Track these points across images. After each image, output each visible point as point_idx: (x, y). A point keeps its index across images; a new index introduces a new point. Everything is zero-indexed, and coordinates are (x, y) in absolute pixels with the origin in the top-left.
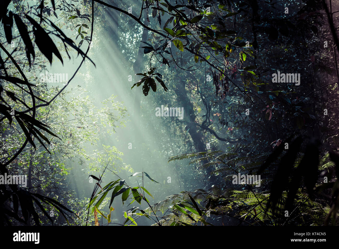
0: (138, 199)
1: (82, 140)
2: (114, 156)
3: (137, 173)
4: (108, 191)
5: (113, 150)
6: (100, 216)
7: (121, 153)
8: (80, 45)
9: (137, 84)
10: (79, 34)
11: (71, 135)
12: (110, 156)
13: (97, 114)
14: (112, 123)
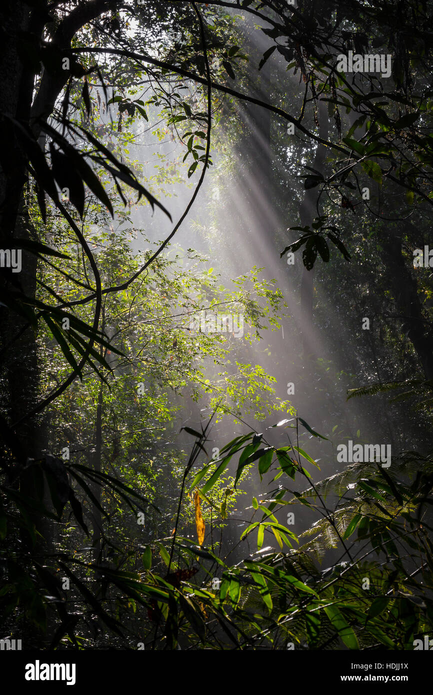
0: (290, 469)
1: (196, 353)
2: (258, 385)
3: (286, 420)
4: (230, 455)
5: (257, 372)
6: (234, 499)
7: (271, 377)
8: (191, 171)
9: (291, 248)
10: (189, 151)
11: (175, 344)
12: (251, 384)
13: (229, 304)
14: (255, 321)
